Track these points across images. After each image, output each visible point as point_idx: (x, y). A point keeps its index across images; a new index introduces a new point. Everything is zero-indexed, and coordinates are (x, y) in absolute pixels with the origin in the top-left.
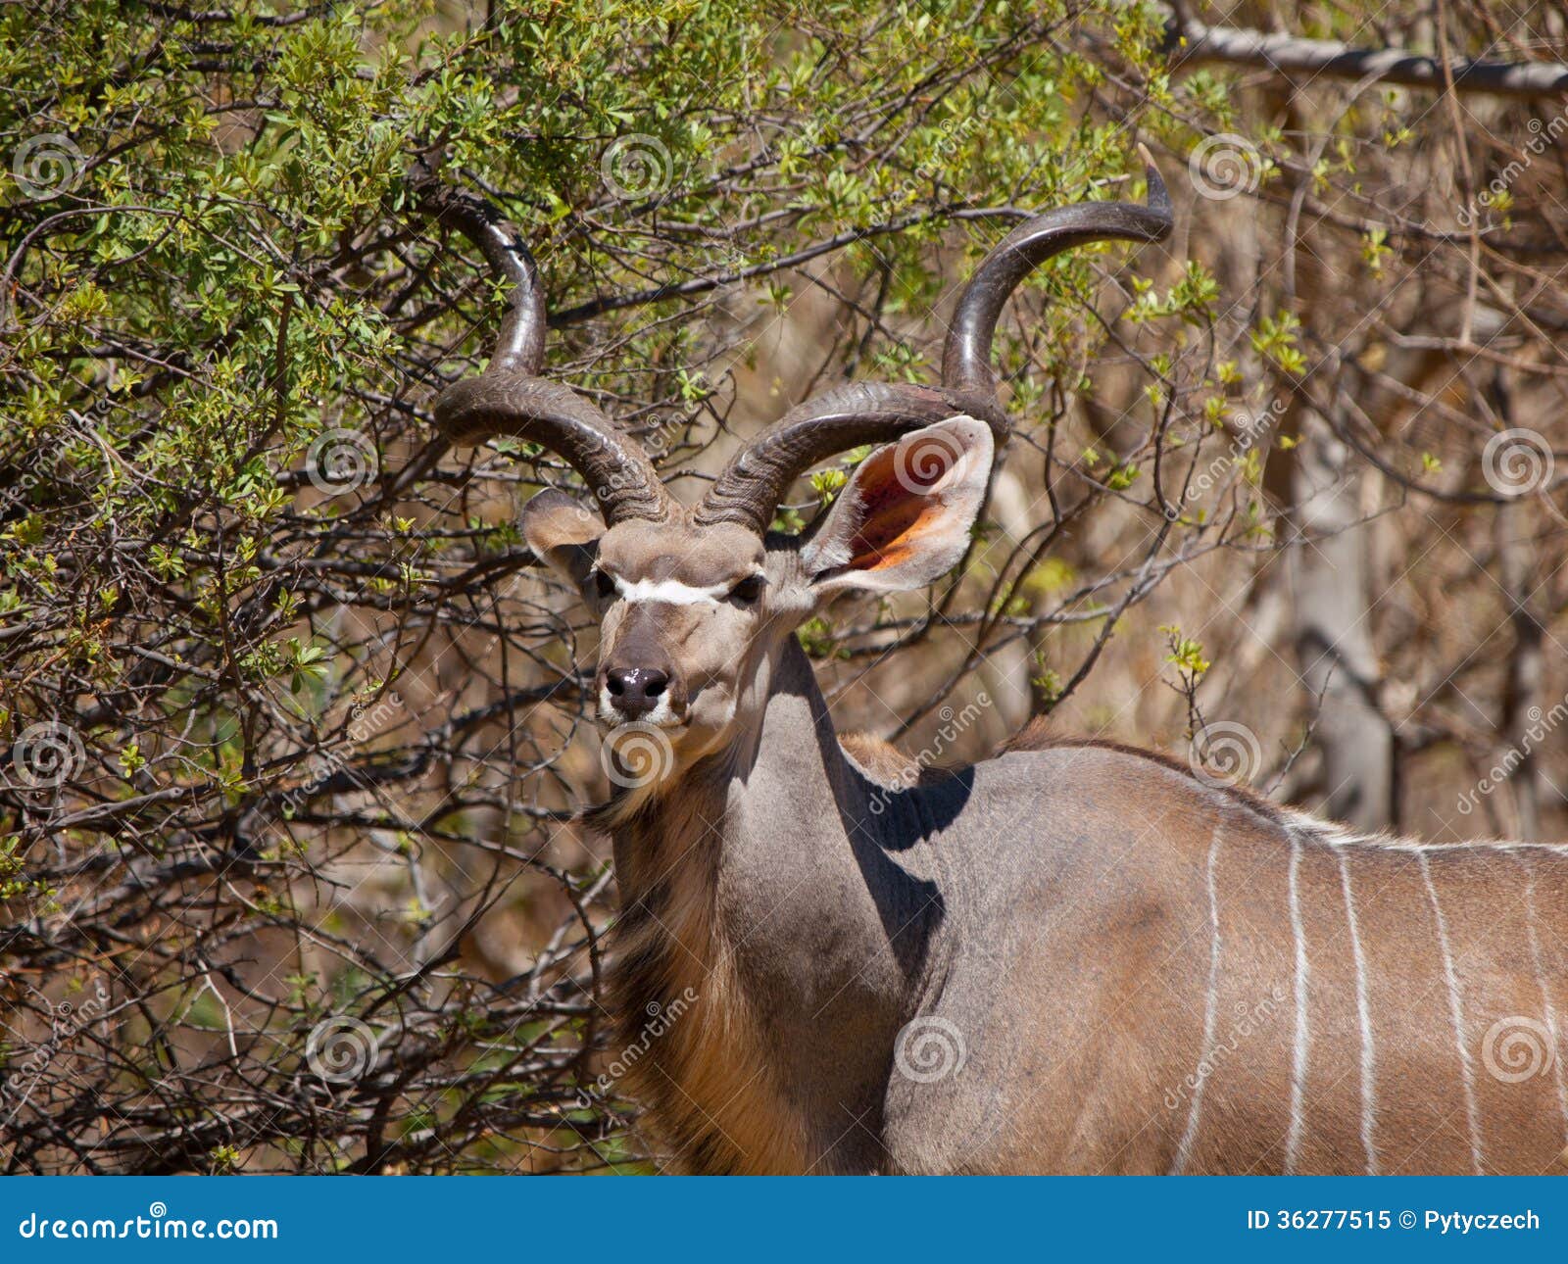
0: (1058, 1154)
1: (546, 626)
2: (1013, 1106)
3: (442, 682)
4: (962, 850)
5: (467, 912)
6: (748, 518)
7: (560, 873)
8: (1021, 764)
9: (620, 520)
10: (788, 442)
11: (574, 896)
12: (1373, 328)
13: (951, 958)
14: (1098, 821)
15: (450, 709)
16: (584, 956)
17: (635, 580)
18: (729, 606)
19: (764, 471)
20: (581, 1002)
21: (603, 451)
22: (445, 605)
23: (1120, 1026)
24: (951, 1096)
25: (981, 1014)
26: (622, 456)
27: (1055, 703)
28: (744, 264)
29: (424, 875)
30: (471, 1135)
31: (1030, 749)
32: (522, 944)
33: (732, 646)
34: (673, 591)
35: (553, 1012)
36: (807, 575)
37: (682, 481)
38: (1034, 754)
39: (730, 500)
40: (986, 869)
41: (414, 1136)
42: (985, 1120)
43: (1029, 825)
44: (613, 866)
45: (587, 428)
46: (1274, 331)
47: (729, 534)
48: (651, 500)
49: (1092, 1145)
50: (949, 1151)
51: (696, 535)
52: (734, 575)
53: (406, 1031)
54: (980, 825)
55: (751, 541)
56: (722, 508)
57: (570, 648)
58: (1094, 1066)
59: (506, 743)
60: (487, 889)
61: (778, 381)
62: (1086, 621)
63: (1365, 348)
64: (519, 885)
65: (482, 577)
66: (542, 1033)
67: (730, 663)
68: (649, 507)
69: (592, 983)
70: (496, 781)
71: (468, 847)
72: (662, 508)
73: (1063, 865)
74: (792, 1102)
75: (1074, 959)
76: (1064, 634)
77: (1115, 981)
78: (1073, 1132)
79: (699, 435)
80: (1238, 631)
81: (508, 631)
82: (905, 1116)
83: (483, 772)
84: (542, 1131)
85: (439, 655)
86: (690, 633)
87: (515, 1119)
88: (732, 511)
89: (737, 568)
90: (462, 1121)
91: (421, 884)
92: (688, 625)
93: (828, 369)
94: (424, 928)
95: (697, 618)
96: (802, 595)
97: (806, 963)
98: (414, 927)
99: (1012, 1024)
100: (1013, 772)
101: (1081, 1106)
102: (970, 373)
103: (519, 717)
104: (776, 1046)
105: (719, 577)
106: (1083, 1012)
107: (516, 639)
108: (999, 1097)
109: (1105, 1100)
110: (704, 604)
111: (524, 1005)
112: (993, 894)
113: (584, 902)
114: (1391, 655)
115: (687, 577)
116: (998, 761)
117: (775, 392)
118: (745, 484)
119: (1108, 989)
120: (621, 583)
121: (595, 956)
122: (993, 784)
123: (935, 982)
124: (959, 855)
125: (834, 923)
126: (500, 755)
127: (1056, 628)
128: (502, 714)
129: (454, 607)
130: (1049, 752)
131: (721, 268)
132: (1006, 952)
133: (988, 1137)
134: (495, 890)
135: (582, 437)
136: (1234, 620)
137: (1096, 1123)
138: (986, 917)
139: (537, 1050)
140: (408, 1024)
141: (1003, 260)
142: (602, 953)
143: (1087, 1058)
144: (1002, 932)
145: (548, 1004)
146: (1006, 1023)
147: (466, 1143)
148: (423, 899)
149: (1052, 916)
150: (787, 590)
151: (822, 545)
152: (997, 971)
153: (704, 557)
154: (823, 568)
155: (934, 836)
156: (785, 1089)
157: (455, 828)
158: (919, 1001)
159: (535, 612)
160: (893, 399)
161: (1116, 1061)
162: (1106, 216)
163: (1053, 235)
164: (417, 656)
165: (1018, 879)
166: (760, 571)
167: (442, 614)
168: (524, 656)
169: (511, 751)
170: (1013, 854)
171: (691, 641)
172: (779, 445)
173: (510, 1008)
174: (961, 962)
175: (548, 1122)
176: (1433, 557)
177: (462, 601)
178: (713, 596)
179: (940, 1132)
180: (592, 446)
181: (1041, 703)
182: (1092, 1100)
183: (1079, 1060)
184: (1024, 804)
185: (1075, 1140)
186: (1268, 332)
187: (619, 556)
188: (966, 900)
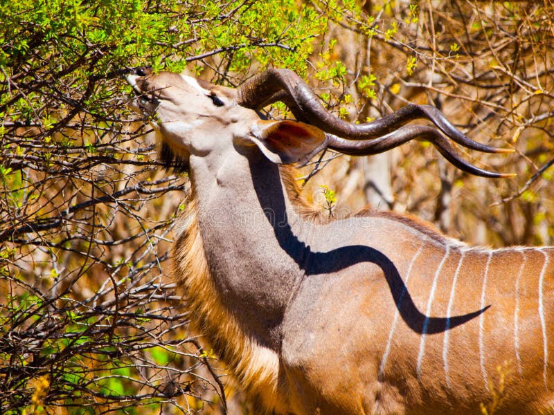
12: (395, 78)
46: (367, 81)
52: (211, 90)
63: (391, 85)
75: (348, 290)
80: (343, 183)
114: (397, 193)
123: (294, 290)
136: (342, 180)
176: (412, 160)
178: (204, 93)
186: (365, 82)
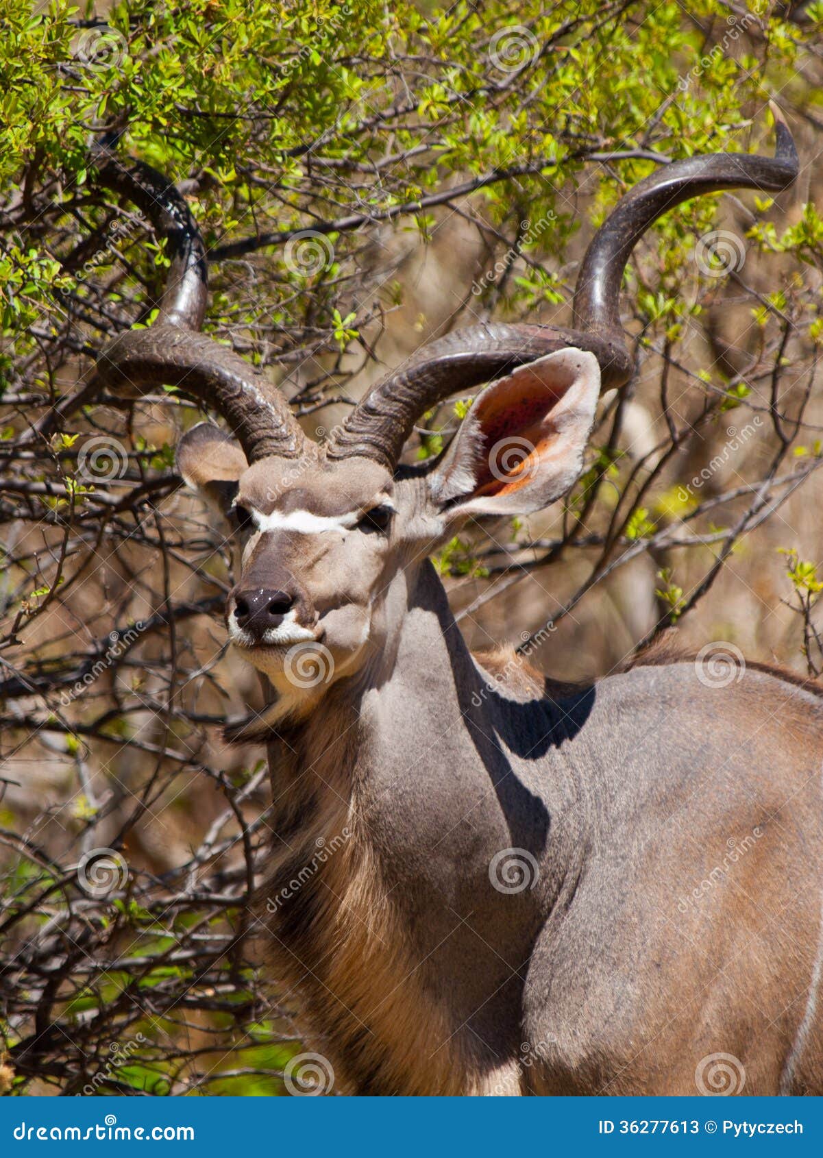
0: (685, 1041)
1: (205, 541)
2: (643, 997)
3: (109, 593)
4: (594, 759)
5: (129, 810)
6: (377, 452)
7: (216, 773)
8: (648, 678)
9: (259, 458)
10: (413, 380)
11: (230, 794)
13: (583, 860)
14: (720, 730)
15: (116, 620)
16: (240, 849)
17: (268, 511)
18: (358, 533)
19: (391, 408)
20: (234, 892)
21: (241, 395)
22: (111, 520)
23: (742, 922)
24: (585, 987)
25: (611, 912)
26: (260, 399)
27: (678, 617)
28: (392, 202)
29: (91, 774)
30: (133, 1016)
31: (656, 663)
32: (181, 840)
33: (362, 572)
34: (301, 521)
35: (210, 903)
36: (436, 504)
37: (333, 408)
38: (660, 669)
39: (359, 437)
40: (616, 776)
41: (79, 1016)
42: (616, 1009)
43: (655, 735)
44: (266, 766)
45: (228, 374)
47: (358, 468)
48: (285, 438)
49: (716, 1032)
50: (584, 1038)
51: (328, 469)
52: (361, 505)
53: (73, 918)
54: (609, 736)
55: (379, 473)
56: (351, 444)
57: (227, 562)
58: (719, 957)
59: (167, 653)
60: (148, 787)
61: (422, 317)
62: (709, 544)
64: (178, 786)
65: (146, 496)
66: (199, 922)
67: (361, 586)
68: (284, 444)
69: (245, 877)
70: (156, 688)
71: (131, 750)
72: (297, 446)
73: (687, 772)
74: (437, 996)
75: (699, 859)
76: (689, 556)
77: (737, 880)
78: (698, 1021)
79: (348, 364)
81: (170, 545)
82: (543, 1007)
83: (145, 679)
84: (198, 1013)
85: (105, 568)
86: (318, 559)
87: (174, 1001)
88: (362, 447)
89: (366, 499)
90: (123, 1004)
91: (88, 783)
92: (317, 552)
93: (468, 307)
94: (90, 824)
95: (325, 546)
96: (433, 524)
97: (449, 867)
98: (80, 823)
99: (642, 919)
100: (640, 685)
101: (706, 996)
102: (599, 315)
103: (179, 628)
104: (421, 944)
105: (347, 507)
106: (707, 908)
107: (177, 552)
108: (630, 987)
109: (727, 990)
110: (333, 532)
111: (181, 895)
112: (622, 799)
113: (239, 799)
115: (316, 507)
116: (627, 675)
117: (419, 327)
118: (374, 421)
119: (731, 887)
120: (257, 515)
121: (248, 851)
122: (622, 698)
123: (569, 883)
124: (590, 763)
125: (475, 830)
126: (162, 663)
127: (681, 551)
128: (164, 625)
129: (119, 522)
130: (675, 667)
131: (371, 207)
132: (634, 853)
133: (619, 1024)
134: (156, 788)
135: (222, 382)
137: (720, 1012)
138: (615, 821)
139: (195, 936)
140: (75, 911)
141: (628, 210)
142: (256, 848)
143: (711, 952)
144: (631, 834)
145: (204, 896)
146: (635, 920)
147: (129, 1023)
148: (90, 798)
149: (676, 819)
150: (418, 519)
151: (448, 475)
152: (628, 868)
153: (334, 490)
154: (450, 497)
155: (566, 744)
156: (429, 985)
157: (119, 731)
158: (555, 900)
159: (195, 527)
160: (512, 339)
161: (738, 954)
162: (727, 166)
163: (676, 186)
164: (85, 569)
165: (645, 786)
166: (387, 501)
167: (108, 529)
168: (185, 570)
169: (172, 660)
170: (640, 763)
171: (318, 567)
172: (404, 383)
173: (168, 899)
174: (594, 863)
175: (203, 1004)
177: (127, 517)
178: (342, 525)
179: (575, 1021)
180: (232, 390)
181: (666, 617)
182: (716, 991)
183: (703, 953)
184: (649, 715)
185: (700, 1028)
187: (255, 492)
188: (598, 805)
